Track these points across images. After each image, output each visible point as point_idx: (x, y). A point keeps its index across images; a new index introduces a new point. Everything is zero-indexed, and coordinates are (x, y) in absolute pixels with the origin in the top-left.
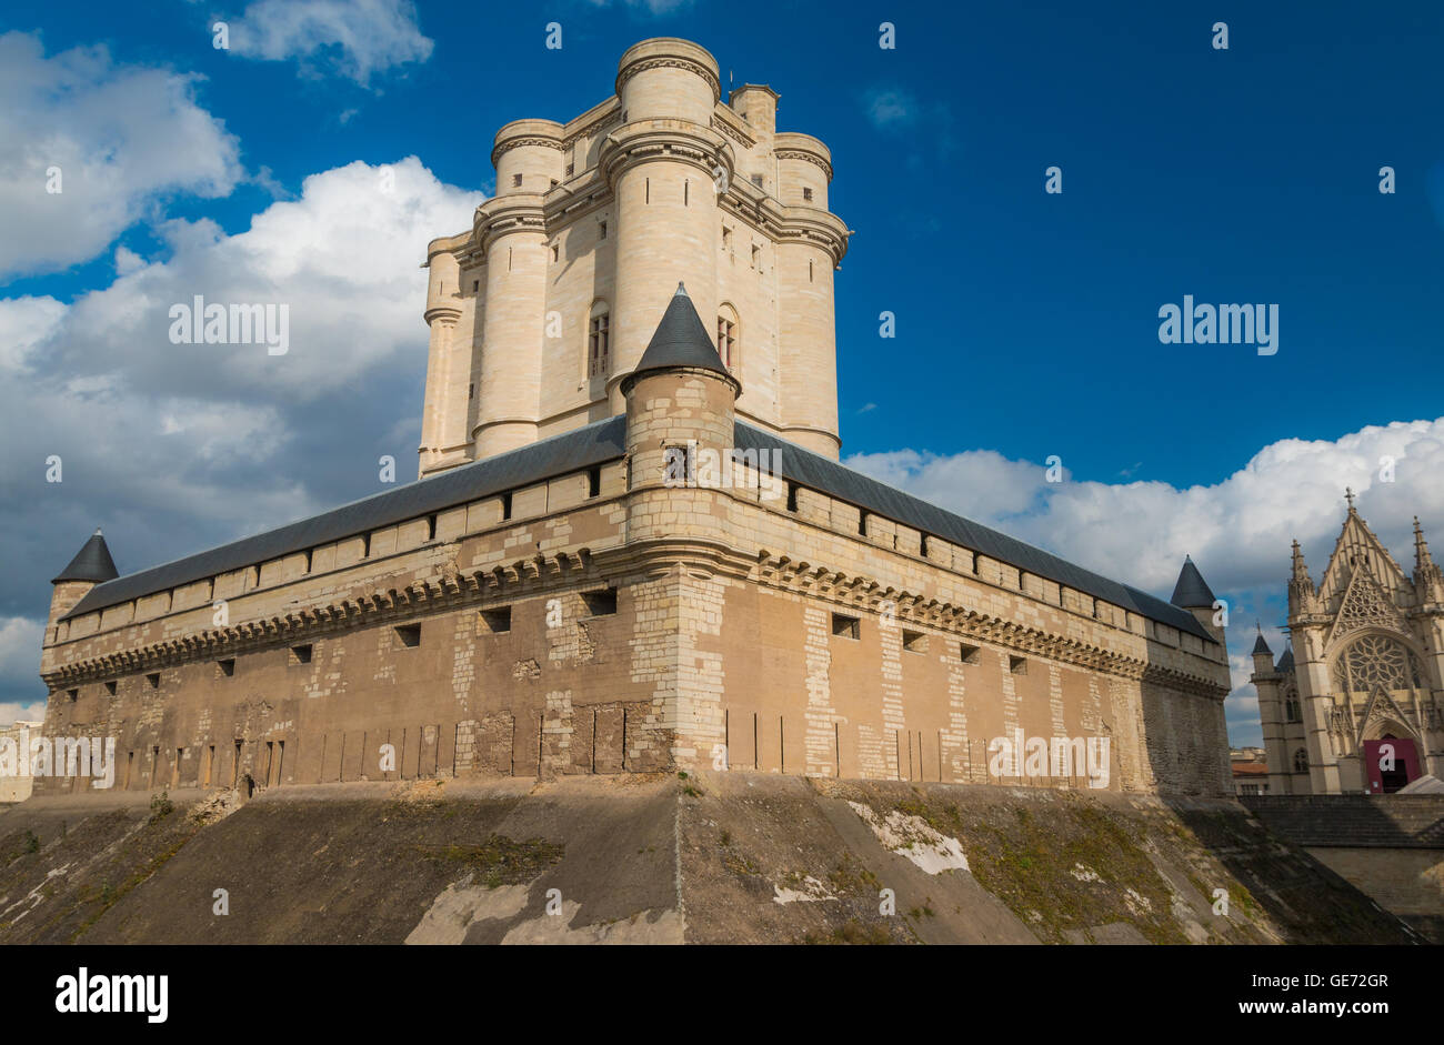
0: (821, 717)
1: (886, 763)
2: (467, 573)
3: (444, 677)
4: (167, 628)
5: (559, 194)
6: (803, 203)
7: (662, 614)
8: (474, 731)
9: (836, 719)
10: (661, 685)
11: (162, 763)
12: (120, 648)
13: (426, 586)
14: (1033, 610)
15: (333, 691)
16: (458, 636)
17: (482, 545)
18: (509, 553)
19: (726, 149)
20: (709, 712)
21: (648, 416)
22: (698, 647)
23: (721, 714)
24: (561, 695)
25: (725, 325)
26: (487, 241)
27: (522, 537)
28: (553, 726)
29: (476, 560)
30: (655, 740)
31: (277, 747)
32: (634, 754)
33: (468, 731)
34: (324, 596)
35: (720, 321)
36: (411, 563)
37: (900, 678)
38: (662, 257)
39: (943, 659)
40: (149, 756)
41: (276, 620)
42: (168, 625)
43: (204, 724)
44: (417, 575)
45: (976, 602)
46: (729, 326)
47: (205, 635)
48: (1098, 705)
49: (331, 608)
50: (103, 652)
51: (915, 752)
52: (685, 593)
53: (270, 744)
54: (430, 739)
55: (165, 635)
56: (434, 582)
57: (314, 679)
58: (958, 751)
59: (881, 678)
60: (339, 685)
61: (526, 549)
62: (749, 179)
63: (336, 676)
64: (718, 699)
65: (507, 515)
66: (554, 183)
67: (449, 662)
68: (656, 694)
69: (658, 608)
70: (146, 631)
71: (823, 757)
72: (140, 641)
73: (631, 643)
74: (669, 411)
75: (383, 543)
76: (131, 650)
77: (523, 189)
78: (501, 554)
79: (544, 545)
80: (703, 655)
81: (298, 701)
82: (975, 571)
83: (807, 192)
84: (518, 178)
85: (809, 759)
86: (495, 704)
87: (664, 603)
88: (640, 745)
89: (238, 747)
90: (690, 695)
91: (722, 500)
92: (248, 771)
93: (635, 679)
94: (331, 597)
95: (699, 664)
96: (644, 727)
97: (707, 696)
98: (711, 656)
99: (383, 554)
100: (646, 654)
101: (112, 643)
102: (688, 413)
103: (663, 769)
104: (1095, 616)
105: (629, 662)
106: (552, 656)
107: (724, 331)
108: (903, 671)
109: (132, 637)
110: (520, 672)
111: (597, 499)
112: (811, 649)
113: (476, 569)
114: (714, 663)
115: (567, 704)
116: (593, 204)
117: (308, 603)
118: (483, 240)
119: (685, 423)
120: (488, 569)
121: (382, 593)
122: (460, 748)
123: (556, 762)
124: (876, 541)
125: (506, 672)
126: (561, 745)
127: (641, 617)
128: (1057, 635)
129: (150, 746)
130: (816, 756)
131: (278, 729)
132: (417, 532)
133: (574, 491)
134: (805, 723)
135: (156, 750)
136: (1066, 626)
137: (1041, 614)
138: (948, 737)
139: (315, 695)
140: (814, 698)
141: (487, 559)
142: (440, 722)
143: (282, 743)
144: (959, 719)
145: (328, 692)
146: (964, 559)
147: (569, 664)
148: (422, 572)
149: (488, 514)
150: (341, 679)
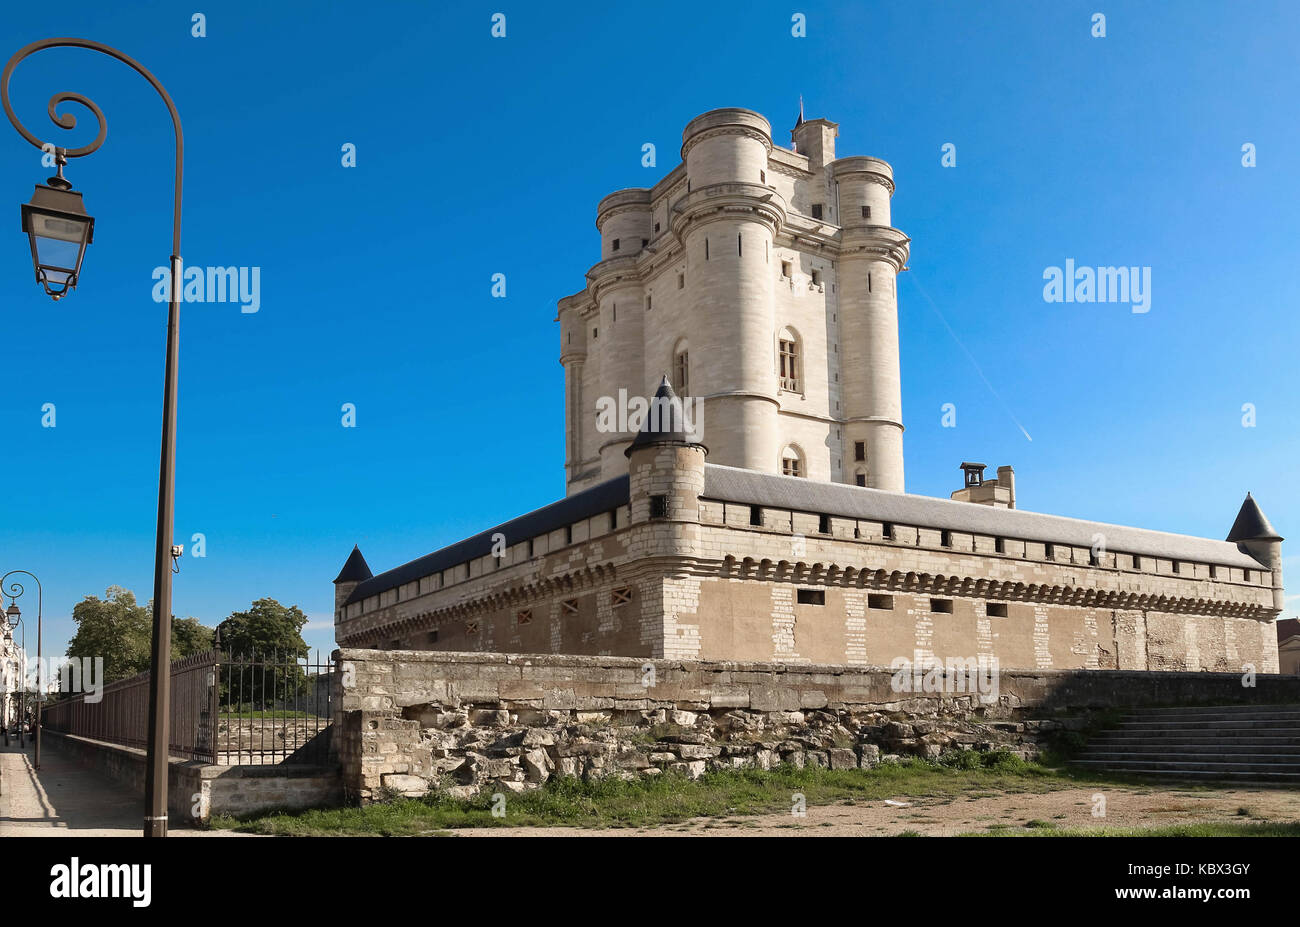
2: (551, 577)
3: (546, 643)
4: (399, 612)
7: (655, 603)
10: (655, 647)
12: (375, 625)
13: (530, 585)
16: (552, 617)
17: (558, 559)
18: (573, 565)
21: (638, 475)
22: (678, 622)
27: (577, 554)
29: (556, 569)
42: (399, 609)
44: (525, 579)
45: (942, 568)
47: (418, 617)
49: (482, 600)
52: (668, 590)
56: (534, 583)
57: (480, 644)
59: (844, 630)
60: (493, 647)
61: (580, 563)
63: (491, 642)
64: (695, 652)
65: (569, 539)
67: (548, 632)
69: (653, 599)
70: (387, 614)
72: (385, 620)
73: (640, 621)
74: (651, 472)
76: (381, 626)
78: (567, 566)
79: (590, 560)
80: (683, 627)
82: (944, 544)
87: (655, 595)
90: (675, 652)
91: (690, 528)
93: (643, 643)
94: (481, 593)
95: (680, 633)
98: (690, 626)
99: (507, 565)
100: (647, 628)
101: (370, 621)
102: (663, 473)
105: (639, 633)
106: (600, 629)
108: (867, 624)
109: (380, 618)
110: (585, 639)
111: (616, 529)
112: (777, 615)
113: (554, 576)
114: (692, 631)
117: (470, 596)
119: (661, 479)
120: (561, 575)
121: (508, 590)
124: (838, 536)
125: (576, 640)
127: (644, 605)
132: (523, 550)
133: (602, 524)
141: (560, 569)
146: (931, 536)
147: (610, 634)
148: (527, 577)
149: (557, 539)
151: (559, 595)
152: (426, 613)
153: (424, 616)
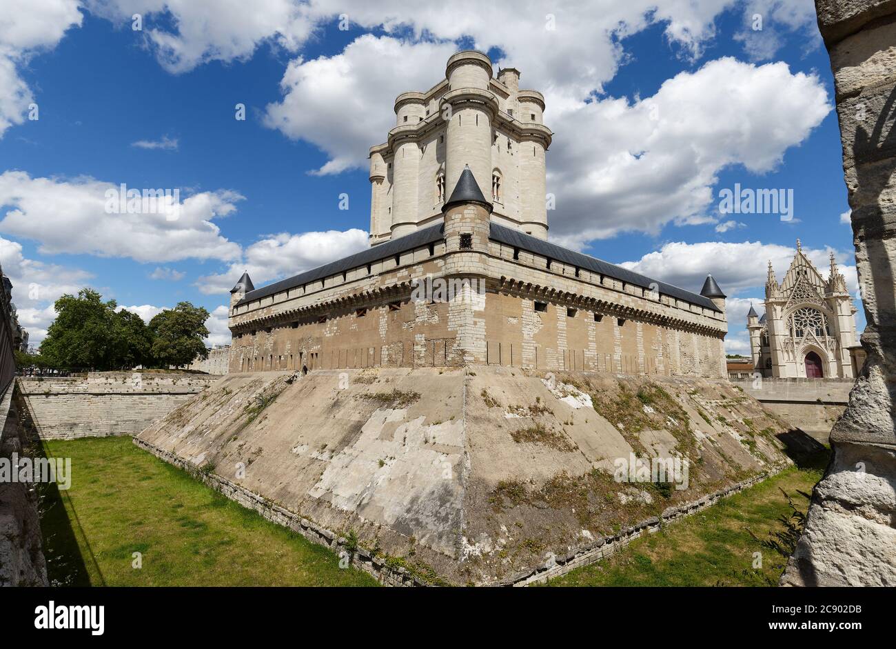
0: (529, 345)
1: (559, 363)
2: (383, 287)
3: (376, 329)
4: (273, 310)
5: (423, 124)
6: (531, 122)
7: (460, 304)
8: (388, 350)
9: (535, 345)
10: (459, 332)
11: (274, 360)
12: (256, 318)
13: (368, 292)
14: (630, 299)
15: (335, 334)
16: (381, 312)
17: (389, 276)
18: (399, 279)
19: (495, 99)
20: (480, 342)
21: (452, 222)
22: (474, 316)
23: (485, 343)
24: (421, 336)
25: (496, 178)
26: (394, 146)
27: (404, 272)
28: (417, 348)
29: (386, 282)
30: (457, 354)
31: (314, 355)
32: (449, 359)
33: (386, 349)
34: (329, 297)
35: (494, 177)
36: (362, 283)
37: (565, 328)
38: (467, 150)
39: (586, 320)
40: (269, 358)
41: (312, 306)
42: (273, 308)
43: (288, 346)
44: (364, 288)
45: (601, 296)
46: (498, 179)
47: (286, 312)
48: (660, 339)
49: (332, 302)
50: (250, 318)
51: (572, 358)
53: (312, 354)
54: (372, 352)
55: (272, 312)
56: (370, 291)
57: (327, 329)
58: (592, 358)
59: (557, 328)
60: (337, 330)
61: (405, 278)
62: (506, 112)
63: (335, 328)
64: (483, 337)
65: (398, 263)
66: (421, 119)
67: (378, 323)
68: (457, 335)
70: (265, 310)
71: (530, 361)
72: (263, 314)
73: (448, 315)
74: (461, 220)
75: (351, 276)
76: (260, 318)
77: (407, 123)
78: (396, 280)
79: (413, 276)
80: (477, 320)
81: (322, 338)
82: (601, 283)
83: (533, 116)
84: (406, 118)
85: (524, 361)
86: (395, 339)
88: (451, 356)
89: (301, 355)
90: (471, 335)
91: (484, 256)
92: (305, 364)
93: (449, 329)
94: (332, 297)
95: (475, 323)
96: (453, 348)
97: (478, 336)
98: (480, 320)
99: (351, 280)
100: (452, 320)
101: (253, 315)
102: (468, 220)
103: (461, 366)
104: (660, 300)
105: (447, 323)
106: (417, 320)
107: (495, 181)
108: (567, 326)
109: (260, 313)
110: (405, 327)
111: (433, 257)
112: (525, 317)
113: (386, 286)
114: (482, 323)
115: (423, 339)
116: (438, 128)
117: (324, 299)
118: (392, 146)
119: (468, 224)
120: (391, 286)
121: (351, 295)
122: (383, 356)
123: (419, 362)
124: (555, 271)
125: (400, 326)
126: (421, 355)
127: (451, 305)
128: (640, 310)
129: (269, 355)
130: (527, 360)
131: (315, 349)
132: (363, 272)
133: (424, 254)
134: (522, 347)
135: (271, 356)
136: (645, 306)
137: (633, 301)
138: (587, 353)
139: (328, 335)
140: (526, 336)
141: (390, 281)
142: (375, 346)
143: (317, 354)
144: (593, 345)
145: (333, 334)
146: (596, 279)
147: (423, 324)
148: (367, 287)
149: (390, 264)
150: (338, 329)
151: (387, 299)
152: (291, 310)
153: (290, 312)
